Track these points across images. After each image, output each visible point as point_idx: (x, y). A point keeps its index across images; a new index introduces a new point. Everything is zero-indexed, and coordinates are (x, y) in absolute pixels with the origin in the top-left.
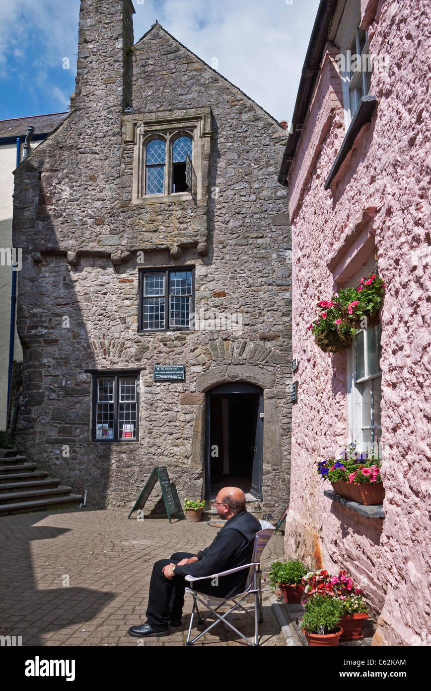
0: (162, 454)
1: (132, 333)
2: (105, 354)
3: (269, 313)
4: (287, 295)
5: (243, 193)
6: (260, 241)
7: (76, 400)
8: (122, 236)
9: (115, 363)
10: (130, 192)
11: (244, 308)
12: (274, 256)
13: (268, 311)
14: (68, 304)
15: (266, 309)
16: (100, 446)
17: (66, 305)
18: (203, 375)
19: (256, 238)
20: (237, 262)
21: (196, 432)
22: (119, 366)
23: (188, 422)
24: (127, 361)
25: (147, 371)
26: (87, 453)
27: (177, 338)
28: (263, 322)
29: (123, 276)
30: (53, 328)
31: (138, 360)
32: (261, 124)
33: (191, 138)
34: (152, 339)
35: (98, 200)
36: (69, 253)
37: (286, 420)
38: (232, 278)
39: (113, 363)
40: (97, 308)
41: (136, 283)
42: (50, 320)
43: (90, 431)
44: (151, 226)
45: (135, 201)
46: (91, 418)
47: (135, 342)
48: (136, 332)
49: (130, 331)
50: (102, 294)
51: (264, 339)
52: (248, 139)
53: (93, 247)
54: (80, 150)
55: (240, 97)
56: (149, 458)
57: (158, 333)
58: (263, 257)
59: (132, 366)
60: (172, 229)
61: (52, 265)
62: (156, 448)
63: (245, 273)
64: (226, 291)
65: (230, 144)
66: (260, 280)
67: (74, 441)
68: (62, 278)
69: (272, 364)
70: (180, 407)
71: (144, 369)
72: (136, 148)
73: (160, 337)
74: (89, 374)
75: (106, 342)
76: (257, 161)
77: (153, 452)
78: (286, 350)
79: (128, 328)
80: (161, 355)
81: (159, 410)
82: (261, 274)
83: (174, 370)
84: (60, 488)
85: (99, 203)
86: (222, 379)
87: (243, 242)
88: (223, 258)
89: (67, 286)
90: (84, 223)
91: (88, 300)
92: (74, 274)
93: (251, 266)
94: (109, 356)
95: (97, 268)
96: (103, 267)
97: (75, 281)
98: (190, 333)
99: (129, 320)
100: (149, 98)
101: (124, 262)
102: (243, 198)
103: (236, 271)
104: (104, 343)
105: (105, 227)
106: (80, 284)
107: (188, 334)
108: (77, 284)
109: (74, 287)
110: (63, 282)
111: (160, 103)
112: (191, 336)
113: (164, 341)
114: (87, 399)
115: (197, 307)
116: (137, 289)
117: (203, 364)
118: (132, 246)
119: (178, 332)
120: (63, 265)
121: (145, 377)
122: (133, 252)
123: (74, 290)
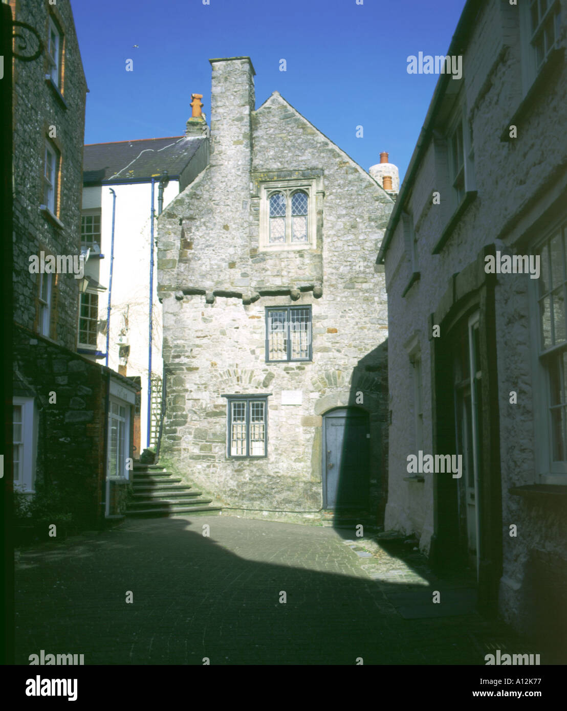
0: (287, 469)
1: (261, 363)
2: (238, 381)
4: (386, 333)
5: (351, 244)
6: (364, 285)
7: (215, 421)
8: (251, 279)
9: (247, 389)
10: (258, 241)
11: (353, 343)
14: (207, 336)
15: (370, 344)
16: (235, 462)
17: (204, 337)
18: (319, 400)
19: (362, 283)
20: (346, 303)
21: (314, 450)
22: (251, 391)
23: (308, 441)
24: (257, 388)
25: (274, 396)
26: (225, 468)
27: (299, 368)
28: (368, 355)
29: (253, 313)
30: (194, 357)
31: (266, 387)
32: (364, 185)
33: (307, 195)
34: (277, 369)
35: (231, 246)
36: (207, 292)
38: (341, 317)
39: (245, 389)
40: (231, 340)
41: (263, 320)
42: (192, 350)
43: (227, 448)
45: (261, 249)
46: (227, 436)
47: (263, 371)
48: (264, 362)
49: (259, 361)
50: (235, 328)
51: (369, 370)
53: (227, 288)
54: (215, 202)
55: (346, 160)
56: (276, 472)
57: (282, 364)
58: (367, 300)
59: (261, 391)
60: (292, 274)
61: (192, 302)
62: (282, 463)
63: (352, 312)
64: (338, 329)
65: (340, 200)
66: (365, 319)
67: (214, 457)
68: (200, 312)
69: (376, 392)
70: (301, 428)
71: (271, 394)
72: (261, 201)
73: (284, 367)
74: (225, 399)
75: (239, 370)
76: (361, 216)
77: (280, 467)
79: (257, 358)
80: (284, 382)
81: (283, 430)
82: (366, 314)
84: (202, 499)
85: (231, 249)
86: (335, 404)
87: (350, 286)
88: (334, 300)
89: (205, 320)
90: (219, 266)
91: (223, 333)
92: (210, 310)
93: (357, 307)
94: (242, 382)
95: (229, 305)
96: (235, 305)
97: (211, 316)
98: (308, 364)
99: (258, 351)
100: (270, 157)
101: (254, 300)
102: (350, 248)
103: (345, 311)
104: (237, 371)
105: (237, 270)
106: (216, 319)
107: (306, 364)
108: (213, 319)
109: (211, 321)
110: (201, 316)
111: (281, 162)
112: (310, 366)
113: (287, 370)
114: (223, 420)
115: (314, 341)
116: (264, 324)
117: (320, 391)
118: (260, 288)
119: (299, 363)
120: (201, 301)
121: (272, 402)
122: (261, 293)
123: (211, 324)
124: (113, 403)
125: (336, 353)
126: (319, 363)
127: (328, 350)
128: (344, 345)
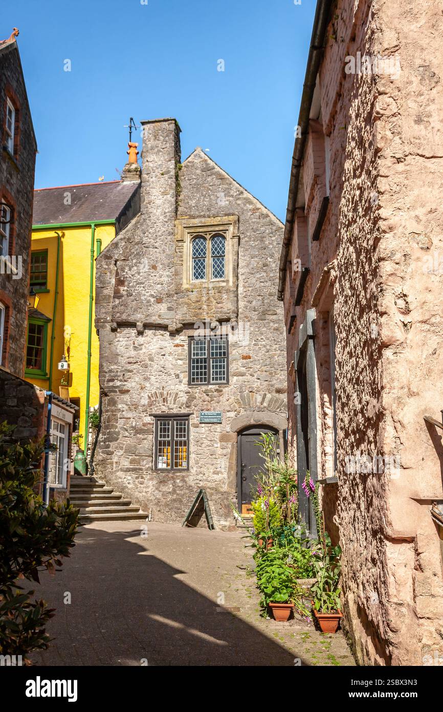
0: (206, 480)
1: (183, 386)
2: (164, 402)
5: (263, 280)
6: (274, 317)
7: (143, 438)
8: (176, 312)
9: (172, 409)
10: (181, 279)
11: (264, 368)
13: (281, 370)
14: (137, 362)
15: (278, 369)
16: (161, 474)
17: (135, 363)
18: (235, 419)
19: (272, 315)
20: (259, 333)
21: (231, 464)
22: (175, 411)
23: (225, 456)
24: (180, 408)
25: (195, 416)
26: (151, 479)
27: (216, 391)
28: (278, 379)
29: (177, 341)
30: (125, 381)
31: (188, 407)
32: (274, 228)
33: (225, 239)
34: (198, 391)
35: (159, 283)
36: (138, 324)
38: (255, 345)
39: (170, 409)
40: (158, 366)
41: (186, 347)
42: (124, 375)
43: (154, 462)
44: (197, 305)
45: (185, 286)
46: (154, 451)
47: (186, 393)
48: (186, 385)
49: (182, 384)
50: (162, 355)
51: (278, 392)
52: (265, 239)
53: (154, 319)
54: (145, 245)
55: (259, 206)
56: (197, 483)
57: (202, 386)
58: (276, 330)
59: (184, 411)
60: (212, 308)
61: (125, 332)
62: (202, 475)
63: (264, 341)
64: (251, 355)
65: (252, 242)
66: (274, 347)
67: (141, 469)
68: (132, 342)
69: (284, 411)
70: (219, 443)
71: (193, 414)
72: (185, 245)
73: (204, 389)
74: (153, 417)
75: (165, 392)
76: (272, 256)
77: (200, 478)
79: (181, 382)
80: (205, 403)
81: (203, 445)
82: (275, 343)
83: (214, 415)
84: (131, 506)
85: (159, 286)
86: (249, 422)
87: (263, 317)
89: (136, 348)
90: (149, 301)
91: (151, 360)
92: (141, 339)
93: (269, 336)
94: (167, 403)
95: (157, 335)
96: (162, 335)
97: (141, 345)
98: (226, 387)
99: (182, 376)
100: (193, 205)
101: (178, 332)
102: (262, 284)
103: (258, 339)
104: (163, 393)
105: (164, 305)
106: (145, 347)
107: (224, 387)
108: (143, 347)
109: (141, 349)
110: (132, 345)
112: (226, 389)
113: (206, 392)
114: (151, 436)
115: (230, 367)
116: (187, 352)
117: (235, 411)
118: (184, 320)
119: (217, 386)
120: (133, 332)
121: (194, 420)
122: (184, 324)
123: (141, 352)
124: (54, 422)
125: (249, 377)
126: (235, 386)
127: (242, 375)
128: (257, 370)
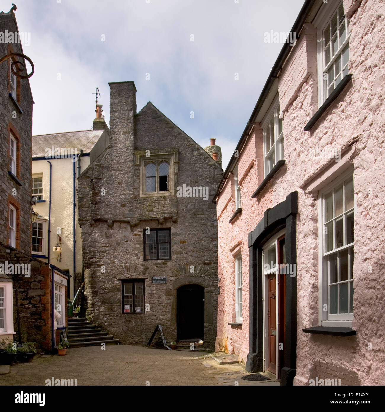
0: (157, 319)
1: (141, 261)
2: (128, 271)
3: (207, 252)
4: (215, 243)
6: (202, 216)
7: (114, 294)
8: (135, 213)
9: (133, 276)
10: (139, 191)
11: (195, 249)
12: (209, 223)
13: (206, 250)
14: (108, 246)
15: (205, 249)
16: (127, 316)
17: (107, 247)
18: (175, 281)
19: (200, 214)
20: (191, 226)
21: (173, 309)
22: (135, 277)
23: (169, 304)
24: (139, 275)
25: (148, 279)
26: (120, 319)
27: (163, 263)
28: (204, 256)
29: (136, 232)
30: (101, 258)
31: (144, 274)
33: (169, 164)
34: (150, 264)
35: (123, 194)
36: (108, 221)
37: (216, 303)
38: (189, 234)
39: (131, 275)
40: (123, 249)
41: (142, 236)
42: (100, 254)
43: (121, 309)
44: (150, 209)
45: (141, 196)
46: (122, 302)
47: (142, 265)
48: (143, 261)
49: (140, 260)
50: (125, 241)
51: (205, 264)
52: (196, 165)
53: (120, 218)
54: (113, 169)
55: (192, 143)
56: (150, 321)
57: (153, 261)
58: (204, 224)
59: (141, 277)
60: (160, 210)
61: (99, 227)
62: (154, 316)
63: (195, 232)
64: (186, 241)
65: (187, 167)
66: (202, 235)
67: (113, 313)
68: (105, 233)
69: (209, 276)
70: (165, 297)
71: (147, 278)
72: (141, 168)
73: (154, 263)
74: (120, 281)
75: (128, 265)
76: (201, 176)
77: (153, 318)
78: (215, 270)
79: (138, 258)
80: (155, 272)
81: (154, 298)
82: (203, 233)
83: (162, 279)
84: (108, 336)
85: (123, 196)
86: (185, 283)
87: (194, 216)
88: (184, 224)
89: (107, 237)
90: (116, 206)
91: (118, 244)
92: (111, 231)
93: (198, 229)
94: (130, 272)
95: (122, 228)
96: (125, 228)
97: (111, 235)
98: (169, 261)
99: (139, 255)
100: (146, 141)
101: (136, 225)
103: (191, 231)
105: (126, 208)
106: (114, 236)
107: (168, 261)
108: (112, 236)
109: (111, 238)
110: (105, 235)
111: (152, 144)
112: (170, 262)
113: (156, 265)
114: (119, 293)
115: (172, 248)
116: (143, 239)
117: (176, 276)
118: (140, 218)
119: (164, 260)
120: (105, 226)
121: (147, 282)
122: (141, 221)
123: (111, 239)
124: (56, 285)
125: (185, 255)
126: (176, 261)
127: (181, 253)
128: (190, 250)
